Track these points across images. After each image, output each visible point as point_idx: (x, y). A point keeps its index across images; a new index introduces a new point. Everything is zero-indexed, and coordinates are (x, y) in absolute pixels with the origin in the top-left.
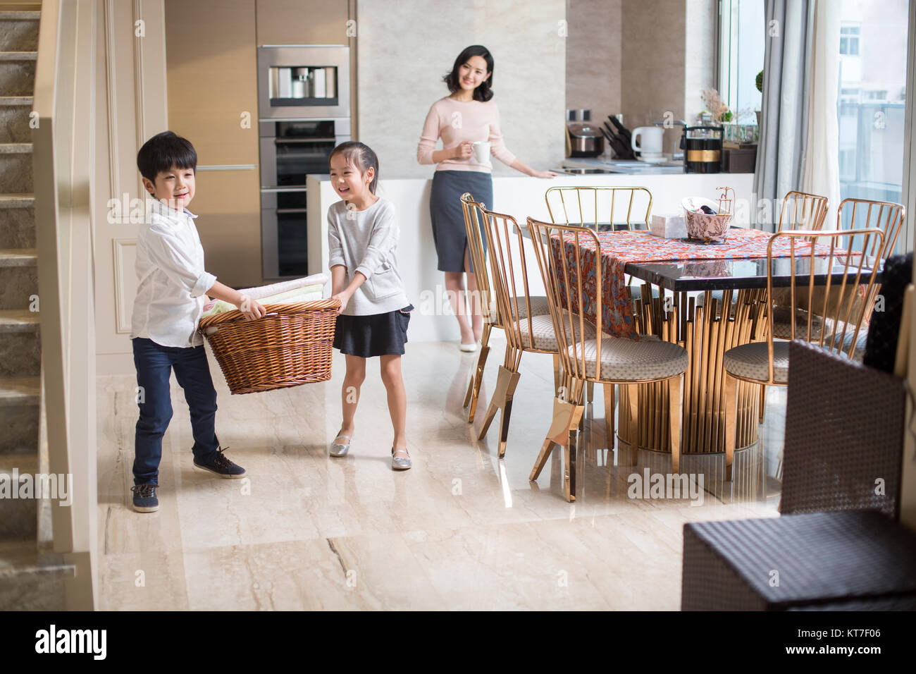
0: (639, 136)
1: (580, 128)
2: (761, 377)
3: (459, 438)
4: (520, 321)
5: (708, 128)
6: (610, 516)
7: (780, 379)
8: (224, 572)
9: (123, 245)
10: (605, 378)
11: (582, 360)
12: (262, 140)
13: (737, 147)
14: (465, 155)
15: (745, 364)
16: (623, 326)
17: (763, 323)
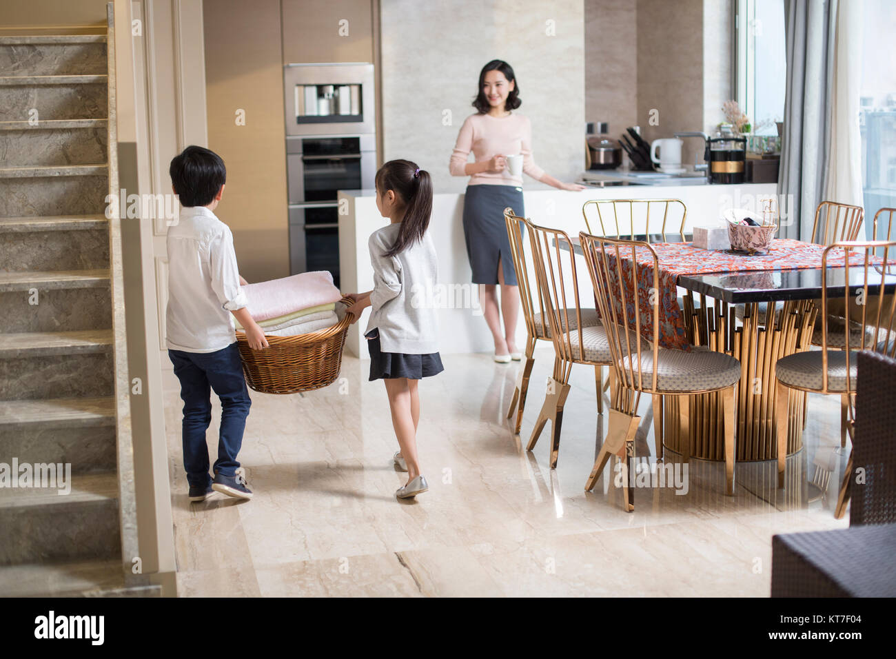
0: (658, 149)
1: (598, 141)
2: (813, 385)
4: (571, 332)
5: (727, 140)
6: (670, 525)
7: (834, 387)
8: (298, 587)
10: (661, 389)
11: (638, 372)
12: (290, 157)
13: (760, 157)
14: (498, 167)
15: (798, 373)
16: (675, 338)
17: (808, 332)
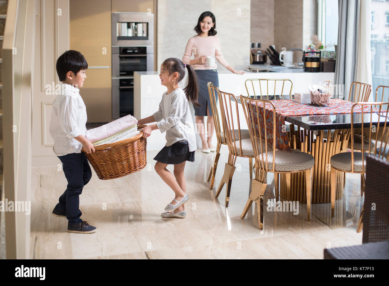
0: (282, 55)
1: (256, 51)
2: (348, 169)
3: (206, 197)
4: (236, 142)
5: (313, 52)
6: (280, 236)
7: (356, 170)
9: (46, 105)
10: (277, 170)
11: (266, 162)
12: (113, 55)
13: (327, 61)
14: (203, 62)
15: (340, 163)
16: (284, 145)
17: (346, 142)
